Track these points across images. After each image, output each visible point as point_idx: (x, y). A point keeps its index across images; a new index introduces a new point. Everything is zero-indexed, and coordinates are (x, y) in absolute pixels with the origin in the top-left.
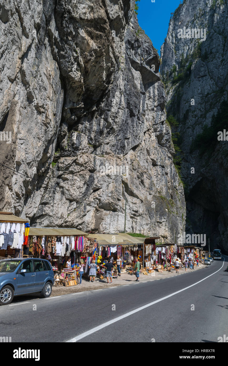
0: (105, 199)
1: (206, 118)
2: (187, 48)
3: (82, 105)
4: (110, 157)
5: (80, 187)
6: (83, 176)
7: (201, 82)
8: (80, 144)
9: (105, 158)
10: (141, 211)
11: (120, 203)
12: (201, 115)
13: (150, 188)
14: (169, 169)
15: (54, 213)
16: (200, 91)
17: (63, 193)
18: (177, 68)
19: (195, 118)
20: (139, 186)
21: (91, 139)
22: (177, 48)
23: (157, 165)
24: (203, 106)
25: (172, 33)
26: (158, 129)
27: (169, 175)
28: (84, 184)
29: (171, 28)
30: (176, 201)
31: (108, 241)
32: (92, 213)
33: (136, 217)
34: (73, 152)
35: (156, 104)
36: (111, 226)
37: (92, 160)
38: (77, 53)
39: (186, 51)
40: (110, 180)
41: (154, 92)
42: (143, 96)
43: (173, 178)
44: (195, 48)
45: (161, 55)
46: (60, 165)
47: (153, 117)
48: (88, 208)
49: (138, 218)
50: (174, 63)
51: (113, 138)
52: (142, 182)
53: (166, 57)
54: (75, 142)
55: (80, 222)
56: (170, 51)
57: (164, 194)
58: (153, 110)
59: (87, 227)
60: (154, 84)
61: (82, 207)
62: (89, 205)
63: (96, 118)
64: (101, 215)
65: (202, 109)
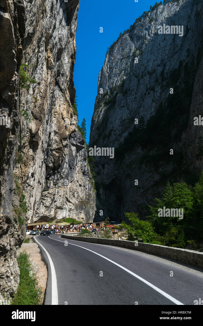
0: (58, 205)
1: (122, 137)
2: (116, 80)
3: (52, 172)
4: (61, 188)
5: (49, 202)
6: (51, 198)
7: (121, 110)
8: (50, 186)
9: (59, 189)
10: (73, 208)
11: (64, 206)
12: (119, 134)
13: (77, 198)
14: (88, 186)
15: (40, 212)
16: (120, 117)
17: (43, 204)
18: (109, 92)
19: (116, 136)
20: (73, 198)
21: (54, 182)
22: (110, 77)
23: (82, 186)
24: (121, 128)
25: (107, 64)
26: (83, 169)
27: (87, 189)
28: (51, 200)
29: (107, 60)
30: (90, 201)
31: (61, 225)
32: (53, 211)
33: (70, 211)
34: (48, 189)
35: (82, 158)
36: (60, 215)
37: (54, 191)
38: (51, 158)
39: (115, 81)
40: (61, 197)
41: (82, 153)
42: (76, 157)
43: (90, 190)
44: (121, 81)
45: (99, 79)
46: (43, 195)
47: (81, 164)
48: (52, 209)
49: (72, 211)
50: (107, 88)
51: (63, 180)
52: (74, 196)
53: (102, 82)
54: (48, 185)
55: (49, 214)
56: (105, 78)
57: (84, 199)
58: (81, 161)
59: (51, 216)
60: (82, 149)
61: (50, 209)
62: (52, 208)
63: (57, 174)
64: (57, 211)
65: (120, 130)
